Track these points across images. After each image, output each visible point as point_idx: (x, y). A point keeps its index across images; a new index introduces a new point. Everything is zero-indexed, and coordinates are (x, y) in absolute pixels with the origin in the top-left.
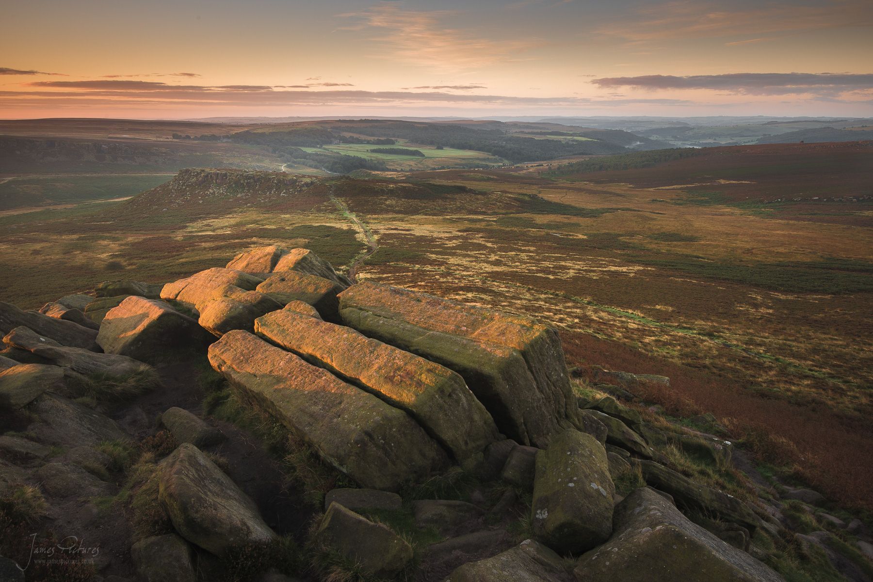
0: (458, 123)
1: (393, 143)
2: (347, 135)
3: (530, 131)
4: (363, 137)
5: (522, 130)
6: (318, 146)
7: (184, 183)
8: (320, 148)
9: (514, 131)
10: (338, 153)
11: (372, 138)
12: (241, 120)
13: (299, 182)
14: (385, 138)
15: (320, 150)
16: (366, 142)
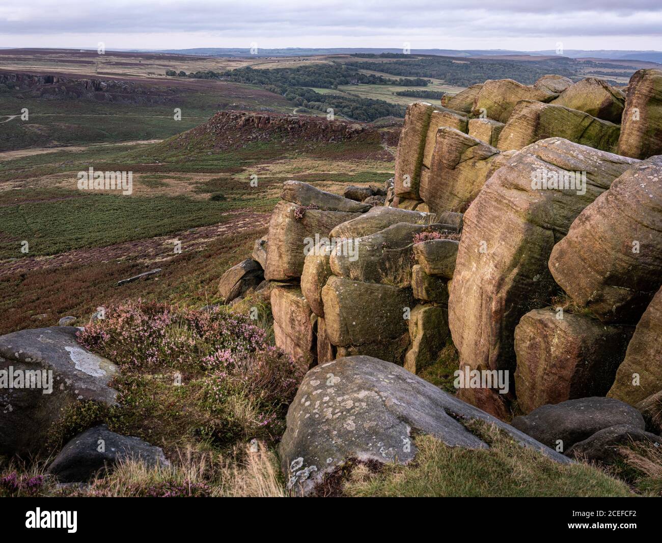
0: (508, 58)
1: (425, 84)
2: (368, 73)
3: (610, 70)
4: (386, 76)
5: (599, 70)
6: (332, 87)
7: (223, 127)
8: (334, 89)
9: (587, 71)
10: (358, 96)
11: (398, 78)
12: (230, 51)
13: (349, 128)
14: (416, 78)
15: (335, 91)
16: (390, 83)
